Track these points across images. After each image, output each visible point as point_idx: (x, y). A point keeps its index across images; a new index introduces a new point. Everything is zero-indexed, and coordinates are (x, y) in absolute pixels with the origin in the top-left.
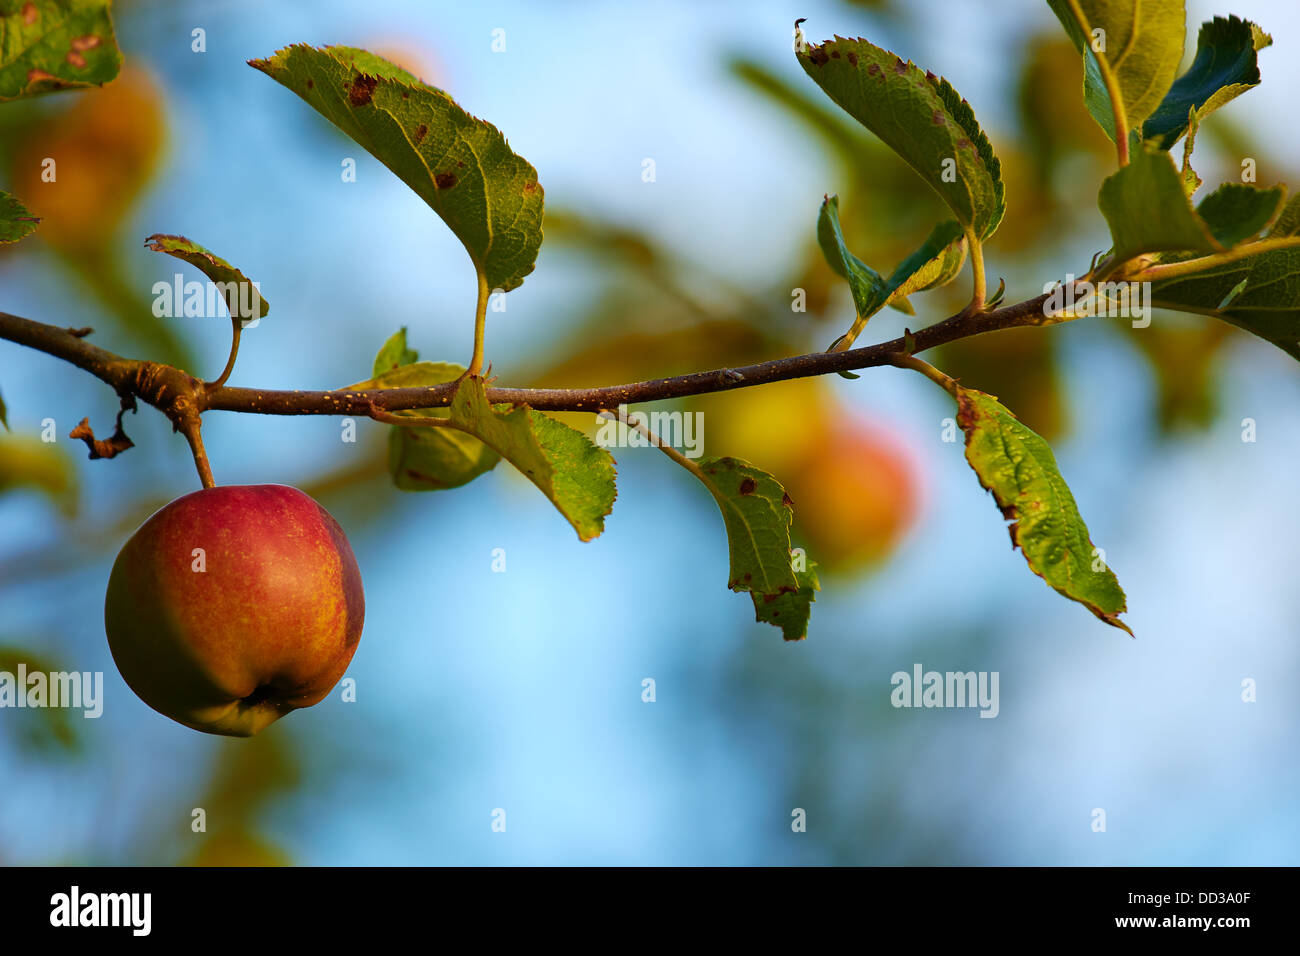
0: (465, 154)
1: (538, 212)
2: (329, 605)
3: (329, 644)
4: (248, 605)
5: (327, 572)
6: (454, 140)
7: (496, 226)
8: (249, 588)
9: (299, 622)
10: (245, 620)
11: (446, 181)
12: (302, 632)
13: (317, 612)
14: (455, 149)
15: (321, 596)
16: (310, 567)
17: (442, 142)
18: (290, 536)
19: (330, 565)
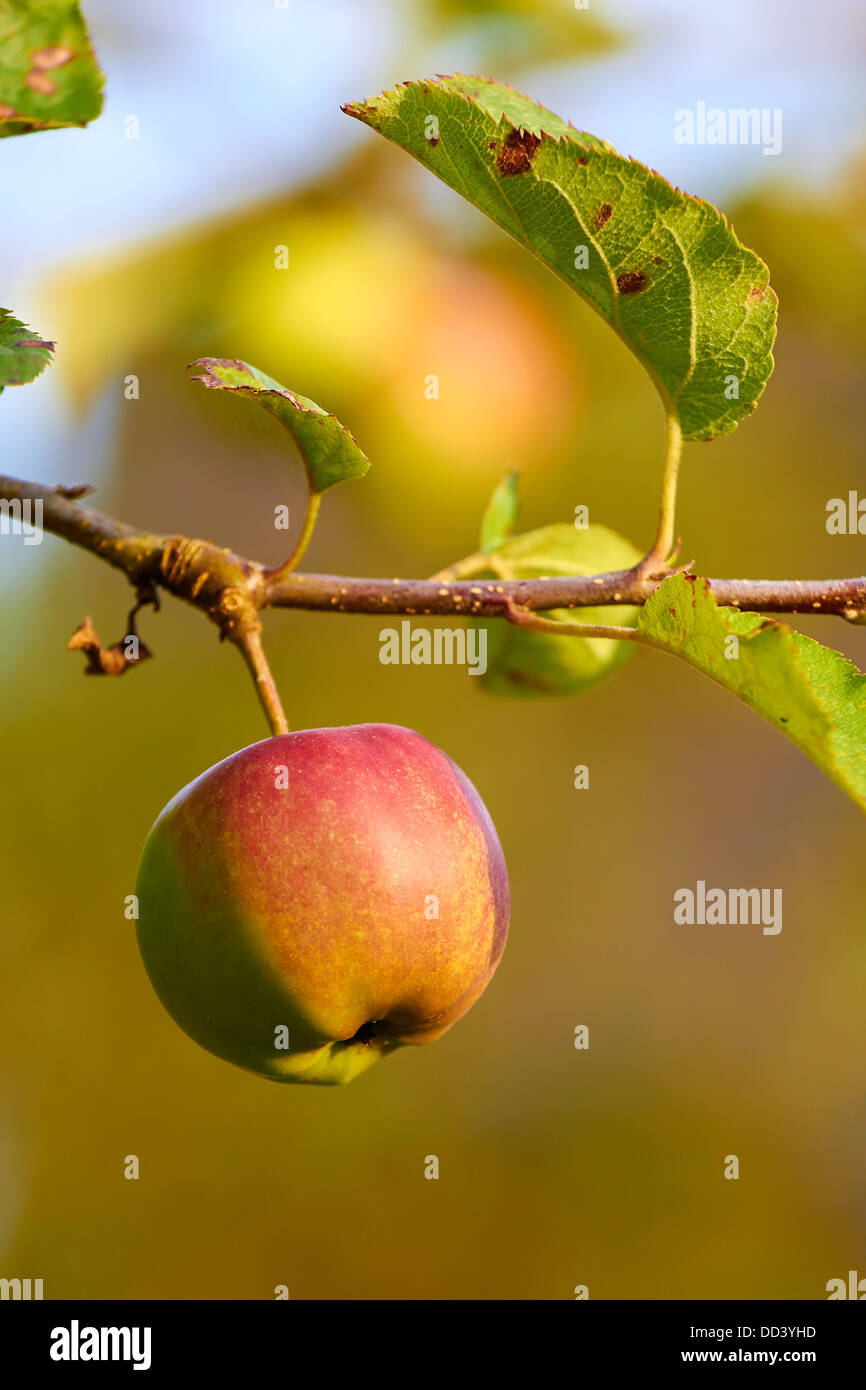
0: (666, 245)
1: (767, 329)
2: (475, 907)
3: (473, 963)
4: (365, 912)
5: (470, 860)
6: (651, 226)
7: (703, 348)
8: (365, 888)
9: (434, 934)
10: (361, 935)
11: (632, 284)
12: (438, 949)
13: (458, 920)
14: (652, 238)
15: (464, 895)
16: (448, 852)
17: (632, 228)
18: (419, 807)
19: (474, 847)
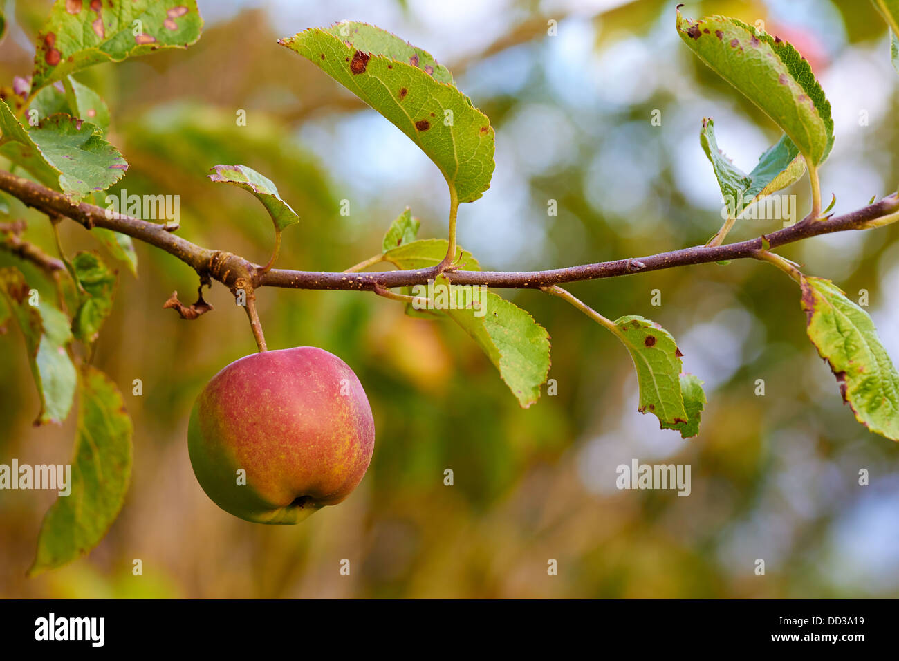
0: (435, 108)
1: (491, 148)
2: (345, 441)
3: (346, 468)
4: (285, 445)
5: (342, 417)
6: (427, 98)
7: (460, 157)
8: (284, 434)
9: (323, 455)
10: (283, 457)
11: (423, 126)
12: (325, 462)
13: (335, 447)
14: (428, 103)
15: (338, 435)
16: (330, 414)
17: (418, 100)
18: (315, 392)
19: (345, 411)
